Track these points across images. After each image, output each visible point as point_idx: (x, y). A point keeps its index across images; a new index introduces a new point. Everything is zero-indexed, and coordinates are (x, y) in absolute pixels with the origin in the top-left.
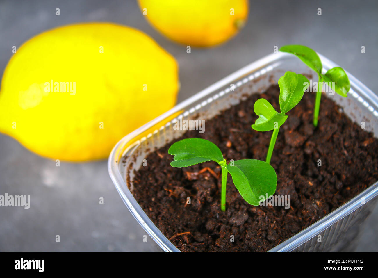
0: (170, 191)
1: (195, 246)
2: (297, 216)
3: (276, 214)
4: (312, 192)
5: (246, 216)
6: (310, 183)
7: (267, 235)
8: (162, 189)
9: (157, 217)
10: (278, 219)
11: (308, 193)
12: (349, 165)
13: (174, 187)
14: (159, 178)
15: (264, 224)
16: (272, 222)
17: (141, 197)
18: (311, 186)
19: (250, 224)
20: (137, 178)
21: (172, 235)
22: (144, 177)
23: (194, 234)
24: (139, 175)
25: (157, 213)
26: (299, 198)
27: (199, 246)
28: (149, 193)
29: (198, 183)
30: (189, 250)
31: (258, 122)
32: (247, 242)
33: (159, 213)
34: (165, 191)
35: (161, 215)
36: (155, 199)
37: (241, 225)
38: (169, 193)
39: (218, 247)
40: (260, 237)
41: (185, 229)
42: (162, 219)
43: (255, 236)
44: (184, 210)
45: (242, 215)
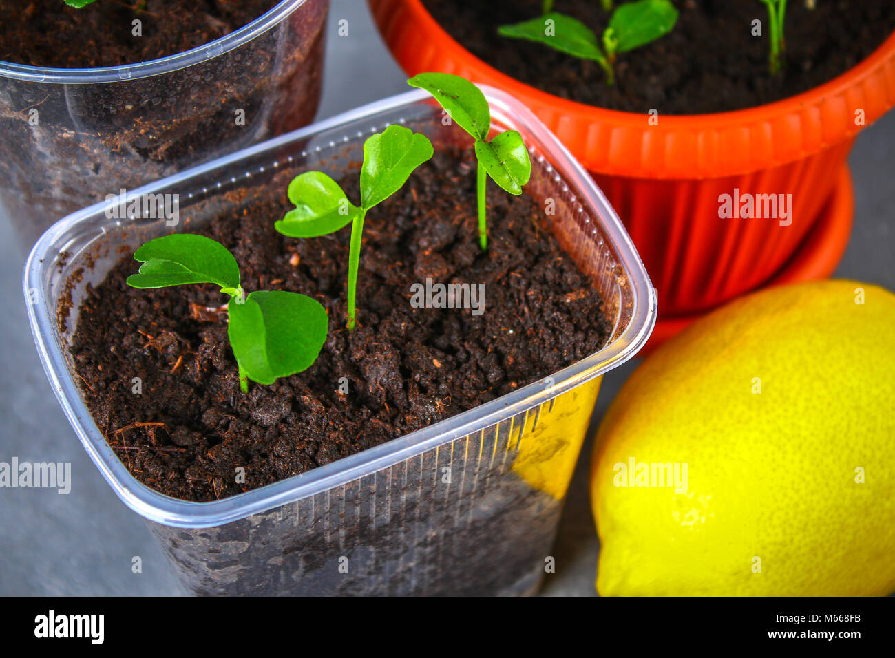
0: (149, 337)
1: (166, 452)
2: (394, 426)
3: (348, 414)
4: (436, 382)
5: (285, 409)
6: (437, 363)
7: (316, 451)
8: (135, 330)
9: (107, 385)
10: (350, 424)
11: (426, 382)
12: (527, 338)
13: (160, 330)
14: (135, 309)
15: (316, 430)
16: (335, 430)
17: (89, 340)
18: (437, 369)
19: (290, 425)
20: (91, 302)
21: (125, 424)
22: (107, 300)
23: (173, 430)
24: (97, 296)
25: (110, 376)
26: (406, 388)
27: (173, 453)
28: (106, 335)
29: (211, 328)
30: (151, 457)
31: (290, 217)
32: (271, 460)
33: (115, 377)
34: (139, 335)
35: (117, 383)
36: (116, 349)
37: (272, 424)
38: (146, 340)
39: (211, 461)
40: (301, 453)
41: (160, 416)
42: (118, 391)
43: (291, 450)
44: (169, 378)
45: (278, 406)
